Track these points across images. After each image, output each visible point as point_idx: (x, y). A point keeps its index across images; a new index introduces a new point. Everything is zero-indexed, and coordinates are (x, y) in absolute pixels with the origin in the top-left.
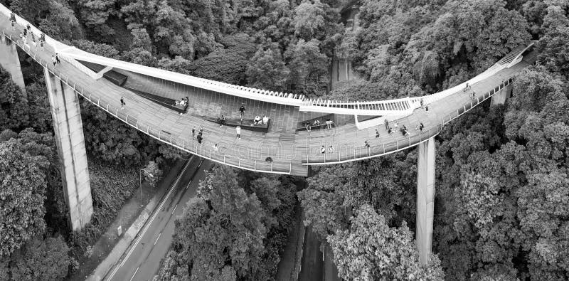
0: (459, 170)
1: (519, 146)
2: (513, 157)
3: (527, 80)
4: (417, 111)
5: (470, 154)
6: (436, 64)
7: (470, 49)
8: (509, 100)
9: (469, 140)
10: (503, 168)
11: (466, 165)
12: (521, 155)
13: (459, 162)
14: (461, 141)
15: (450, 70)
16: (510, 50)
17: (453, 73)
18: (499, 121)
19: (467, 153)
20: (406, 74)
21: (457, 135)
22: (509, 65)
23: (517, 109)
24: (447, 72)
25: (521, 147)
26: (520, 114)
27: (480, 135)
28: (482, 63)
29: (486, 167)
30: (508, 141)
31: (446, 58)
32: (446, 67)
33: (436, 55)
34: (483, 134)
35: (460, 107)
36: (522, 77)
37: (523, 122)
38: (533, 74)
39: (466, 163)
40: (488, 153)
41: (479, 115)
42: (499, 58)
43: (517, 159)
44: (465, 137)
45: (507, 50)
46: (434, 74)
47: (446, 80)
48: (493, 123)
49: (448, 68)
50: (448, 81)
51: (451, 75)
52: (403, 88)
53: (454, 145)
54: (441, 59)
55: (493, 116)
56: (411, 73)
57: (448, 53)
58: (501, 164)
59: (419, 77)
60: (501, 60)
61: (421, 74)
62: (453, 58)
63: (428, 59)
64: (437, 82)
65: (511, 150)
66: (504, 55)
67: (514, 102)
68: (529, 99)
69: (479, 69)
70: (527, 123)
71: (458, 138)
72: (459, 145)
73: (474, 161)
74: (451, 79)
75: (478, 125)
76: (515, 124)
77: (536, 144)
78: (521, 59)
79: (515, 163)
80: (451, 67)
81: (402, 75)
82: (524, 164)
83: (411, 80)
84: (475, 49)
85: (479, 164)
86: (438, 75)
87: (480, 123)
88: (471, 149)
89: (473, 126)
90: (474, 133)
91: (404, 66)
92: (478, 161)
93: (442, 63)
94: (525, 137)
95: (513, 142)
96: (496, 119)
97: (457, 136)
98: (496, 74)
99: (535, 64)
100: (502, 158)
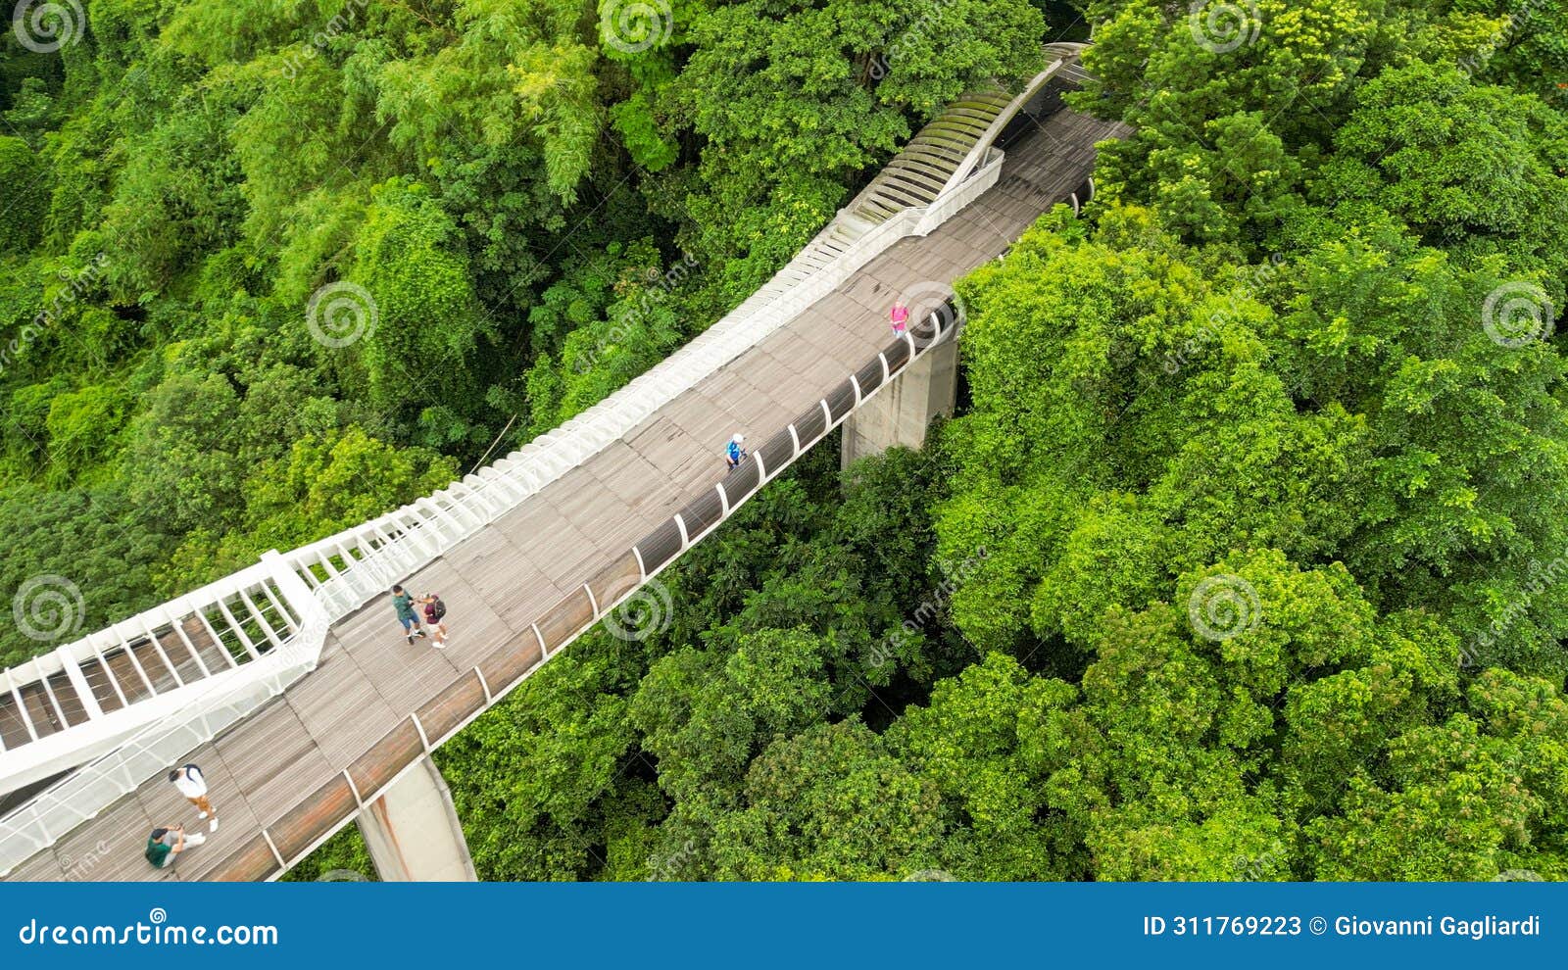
0: (704, 845)
1: (1038, 682)
2: (1010, 744)
3: (1051, 306)
4: (351, 633)
5: (756, 750)
6: (449, 279)
7: (653, 150)
8: (955, 429)
9: (741, 679)
10: (954, 800)
11: (738, 816)
12: (1053, 729)
13: (698, 808)
14: (692, 691)
15: (552, 295)
16: (916, 121)
17: (577, 310)
18: (907, 544)
19: (740, 751)
20: (270, 380)
21: (667, 661)
22: (926, 219)
23: (1010, 477)
24: (536, 314)
25: (1049, 690)
26: (1033, 504)
27: (801, 644)
28: (747, 227)
29: (857, 809)
30: (972, 656)
31: (510, 227)
32: (522, 281)
33: (435, 223)
34: (818, 629)
35: (643, 527)
36: (1019, 290)
37: (1049, 550)
38: (1089, 261)
39: (744, 804)
40: (862, 729)
41: (781, 528)
42: (855, 181)
43: (1034, 753)
44: (715, 667)
45: (899, 126)
46: (457, 339)
47: (543, 360)
48: (868, 559)
49: (539, 287)
50: (556, 363)
51: (565, 326)
52: (269, 467)
53: (654, 721)
54: (477, 244)
55: (866, 521)
56: (301, 360)
57: (514, 200)
58: (941, 780)
59: (362, 376)
60: (869, 194)
61: (370, 360)
62: (556, 223)
63: (386, 255)
64: (486, 382)
65: (993, 706)
66: (885, 157)
67: (985, 443)
68: (1077, 422)
69: (732, 265)
70: (1078, 555)
71: (675, 677)
72: (686, 716)
73: (783, 790)
74: (569, 351)
75: (783, 590)
76: (1003, 565)
77: (1137, 678)
78: (991, 173)
79: (1022, 767)
80: (557, 275)
81: (241, 390)
82: (1074, 773)
83: (313, 404)
84: (690, 146)
85: (816, 797)
86: (480, 338)
87: (792, 569)
88: (761, 723)
89: (754, 601)
90: (767, 635)
91: (247, 333)
92: (809, 784)
93: (491, 259)
94: (1072, 635)
95: (1001, 666)
96: (888, 533)
97: (665, 669)
98: (851, 284)
99: (1084, 195)
100: (943, 748)
